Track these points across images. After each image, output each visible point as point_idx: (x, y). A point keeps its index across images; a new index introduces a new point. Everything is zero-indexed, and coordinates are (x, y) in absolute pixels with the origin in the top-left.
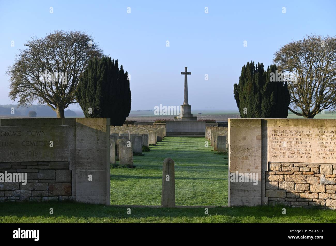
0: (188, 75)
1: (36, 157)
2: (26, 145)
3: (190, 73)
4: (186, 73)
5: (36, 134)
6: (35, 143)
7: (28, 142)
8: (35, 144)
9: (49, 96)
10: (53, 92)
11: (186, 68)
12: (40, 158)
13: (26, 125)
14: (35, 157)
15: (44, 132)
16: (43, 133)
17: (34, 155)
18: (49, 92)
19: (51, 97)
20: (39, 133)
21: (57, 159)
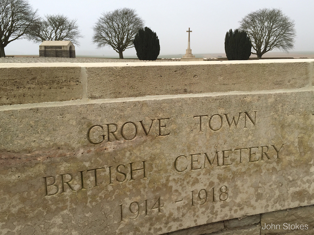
0: (190, 32)
1: (223, 206)
2: (189, 168)
3: (191, 31)
4: (189, 31)
5: (225, 124)
6: (221, 155)
7: (195, 157)
8: (221, 161)
9: (114, 44)
10: (117, 42)
11: (189, 28)
12: (235, 208)
13: (191, 92)
14: (218, 205)
15: (252, 115)
16: (248, 118)
17: (217, 198)
18: (114, 42)
19: (115, 45)
20: (236, 120)
21: (286, 204)
